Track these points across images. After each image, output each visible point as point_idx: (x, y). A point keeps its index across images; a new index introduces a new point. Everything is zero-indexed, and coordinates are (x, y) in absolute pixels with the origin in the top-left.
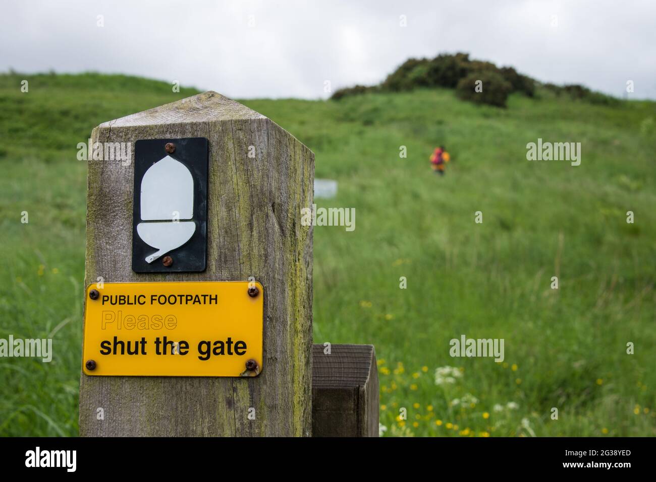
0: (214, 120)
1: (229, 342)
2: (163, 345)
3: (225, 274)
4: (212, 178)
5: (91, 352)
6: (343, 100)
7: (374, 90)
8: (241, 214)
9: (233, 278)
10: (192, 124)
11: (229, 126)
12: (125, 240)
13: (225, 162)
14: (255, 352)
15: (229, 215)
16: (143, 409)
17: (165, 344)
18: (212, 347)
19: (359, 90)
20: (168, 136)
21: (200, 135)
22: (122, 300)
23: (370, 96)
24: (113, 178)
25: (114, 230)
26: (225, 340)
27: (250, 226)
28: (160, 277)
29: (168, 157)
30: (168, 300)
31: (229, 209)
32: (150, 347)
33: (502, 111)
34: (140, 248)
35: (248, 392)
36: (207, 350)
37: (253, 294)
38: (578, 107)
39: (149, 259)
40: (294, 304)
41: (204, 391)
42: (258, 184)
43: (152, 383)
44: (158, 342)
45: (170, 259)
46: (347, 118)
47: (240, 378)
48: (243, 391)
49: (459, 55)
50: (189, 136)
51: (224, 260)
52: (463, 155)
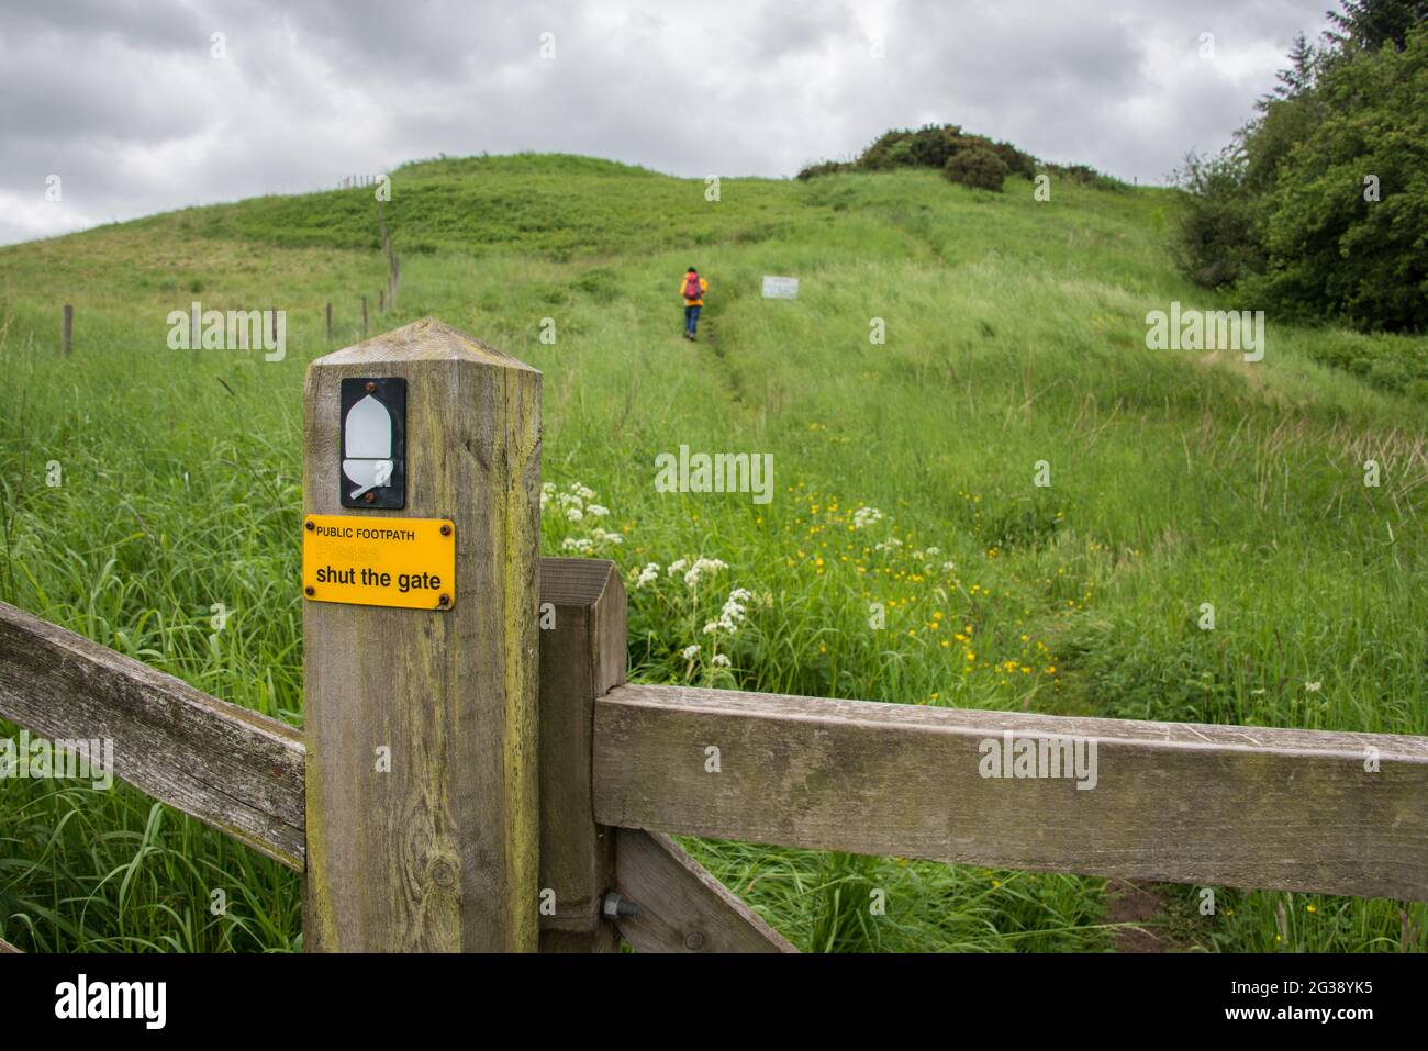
0: (411, 359)
1: (425, 576)
2: (369, 576)
3: (422, 511)
4: (409, 418)
5: (309, 578)
6: (812, 180)
7: (848, 167)
8: (435, 454)
9: (428, 516)
10: (392, 363)
11: (424, 366)
12: (336, 476)
13: (421, 402)
14: (448, 587)
15: (425, 455)
16: (355, 633)
17: (370, 575)
18: (411, 580)
19: (832, 168)
20: (371, 375)
21: (399, 374)
22: (333, 532)
23: (843, 175)
24: (324, 414)
25: (326, 466)
26: (422, 575)
27: (444, 464)
28: (365, 512)
29: (369, 396)
30: (371, 534)
31: (425, 449)
32: (358, 577)
33: (997, 195)
34: (347, 485)
35: (442, 623)
36: (407, 583)
37: (445, 531)
38: (1083, 193)
39: (354, 495)
40: (504, 533)
41: (405, 620)
42: (450, 423)
43: (360, 611)
44: (364, 573)
45: (371, 496)
46: (815, 202)
47: (435, 610)
48: (438, 625)
49: (948, 127)
50: (389, 375)
51: (420, 498)
52: (949, 247)
